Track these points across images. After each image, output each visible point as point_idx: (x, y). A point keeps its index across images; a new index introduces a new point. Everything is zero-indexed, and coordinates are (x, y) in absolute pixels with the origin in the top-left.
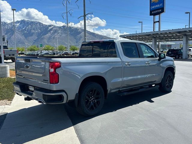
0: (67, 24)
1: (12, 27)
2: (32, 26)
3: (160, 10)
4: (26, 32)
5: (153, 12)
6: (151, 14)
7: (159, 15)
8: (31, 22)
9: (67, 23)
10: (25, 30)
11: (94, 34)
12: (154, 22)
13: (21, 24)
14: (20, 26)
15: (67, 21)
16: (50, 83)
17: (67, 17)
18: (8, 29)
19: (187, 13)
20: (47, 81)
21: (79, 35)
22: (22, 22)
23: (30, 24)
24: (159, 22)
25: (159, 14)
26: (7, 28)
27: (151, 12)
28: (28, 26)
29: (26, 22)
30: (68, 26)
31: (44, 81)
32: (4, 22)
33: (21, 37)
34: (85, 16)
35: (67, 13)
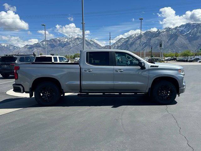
1: (176, 31)
2: (198, 29)
4: (191, 35)
8: (197, 25)
10: (190, 33)
13: (185, 27)
14: (184, 30)
18: (172, 35)
22: (188, 25)
23: (196, 27)
26: (171, 33)
28: (194, 28)
29: (192, 25)
32: (169, 28)
33: (185, 42)
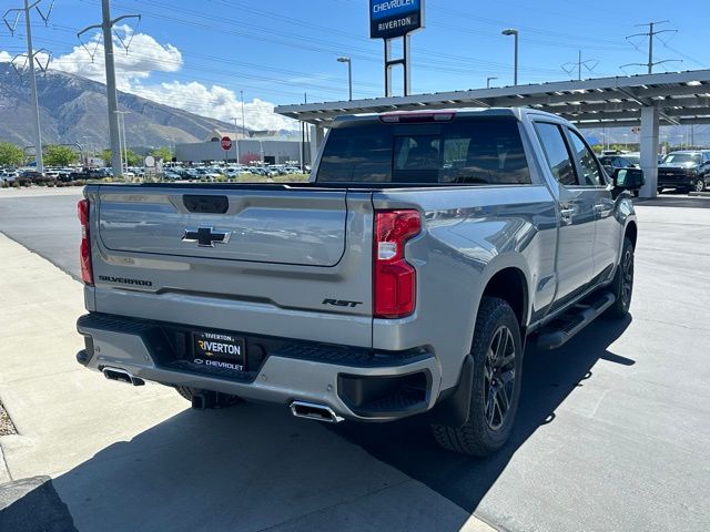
0: (31, 57)
3: (408, 21)
5: (380, 27)
6: (375, 34)
7: (402, 38)
9: (30, 51)
11: (134, 98)
12: (388, 64)
15: (30, 43)
16: (375, 316)
17: (28, 25)
19: (509, 33)
20: (354, 304)
21: (73, 103)
24: (403, 62)
25: (402, 32)
27: (374, 24)
30: (32, 64)
31: (329, 307)
34: (107, 25)
35: (27, 10)
